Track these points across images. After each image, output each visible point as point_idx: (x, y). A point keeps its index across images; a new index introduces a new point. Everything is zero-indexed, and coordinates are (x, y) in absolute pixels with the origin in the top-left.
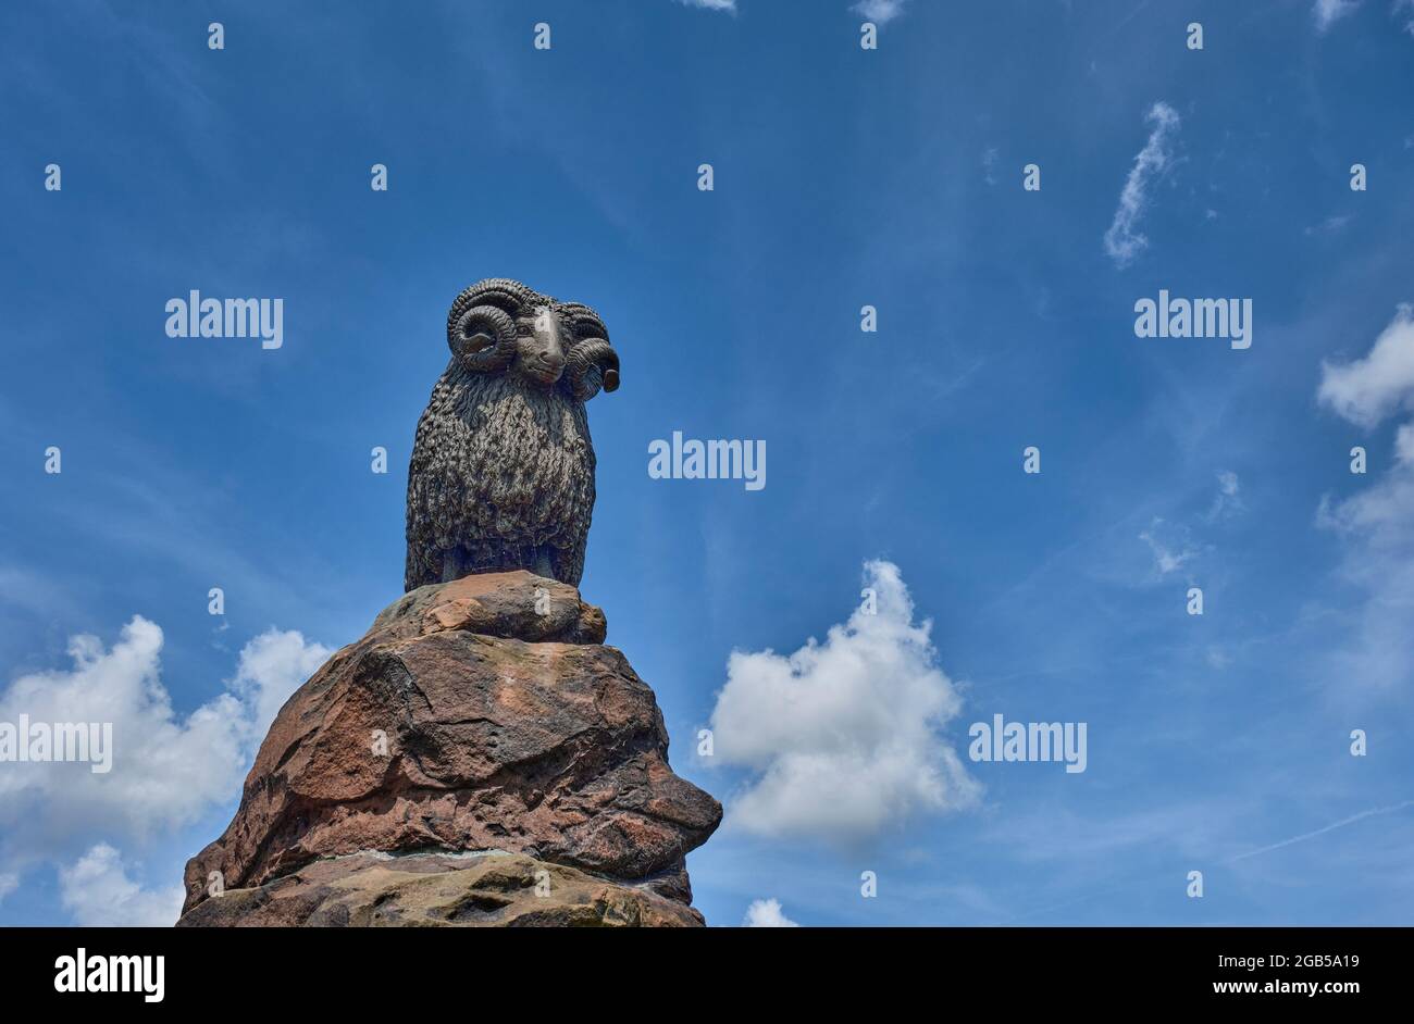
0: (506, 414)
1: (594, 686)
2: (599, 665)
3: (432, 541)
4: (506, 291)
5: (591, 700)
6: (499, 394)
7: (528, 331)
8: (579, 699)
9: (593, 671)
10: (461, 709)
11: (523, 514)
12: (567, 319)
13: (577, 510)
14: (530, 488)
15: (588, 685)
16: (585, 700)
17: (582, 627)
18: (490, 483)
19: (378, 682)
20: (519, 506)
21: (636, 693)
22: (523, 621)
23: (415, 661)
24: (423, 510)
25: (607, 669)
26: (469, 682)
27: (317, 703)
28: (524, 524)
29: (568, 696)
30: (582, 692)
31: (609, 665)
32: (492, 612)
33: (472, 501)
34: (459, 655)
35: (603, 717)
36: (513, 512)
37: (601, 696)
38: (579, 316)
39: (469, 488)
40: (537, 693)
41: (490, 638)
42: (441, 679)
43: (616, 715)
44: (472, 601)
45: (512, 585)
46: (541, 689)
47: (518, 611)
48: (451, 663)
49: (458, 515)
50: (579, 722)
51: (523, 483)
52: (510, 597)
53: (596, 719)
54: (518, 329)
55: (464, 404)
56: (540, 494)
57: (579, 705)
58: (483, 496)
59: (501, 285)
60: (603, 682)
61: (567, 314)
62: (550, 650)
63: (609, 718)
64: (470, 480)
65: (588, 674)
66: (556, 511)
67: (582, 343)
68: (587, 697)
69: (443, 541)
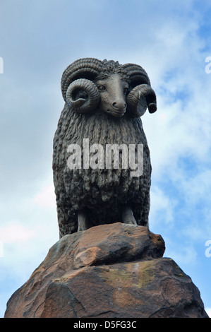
0: (99, 138)
1: (161, 285)
2: (163, 273)
3: (71, 206)
4: (90, 67)
5: (160, 293)
6: (94, 126)
7: (104, 88)
8: (155, 293)
9: (160, 277)
10: (98, 308)
11: (115, 190)
12: (124, 76)
13: (143, 183)
14: (116, 178)
15: (158, 285)
16: (157, 294)
17: (153, 247)
18: (96, 178)
19: (58, 297)
20: (112, 187)
21: (182, 285)
22: (122, 252)
23: (74, 287)
24: (63, 191)
25: (167, 274)
26: (101, 293)
27: (29, 307)
28: (116, 195)
29: (149, 293)
30: (156, 290)
31: (167, 271)
32: (106, 253)
33: (88, 188)
34: (94, 280)
35: (167, 301)
36: (109, 191)
37: (165, 290)
38: (131, 72)
39: (86, 182)
40: (133, 293)
41: (107, 267)
42: (88, 294)
43: (174, 299)
44: (96, 248)
45: (114, 234)
46: (135, 291)
47: (118, 248)
48: (91, 285)
49: (81, 194)
50: (156, 306)
51: (112, 176)
52: (113, 242)
53: (164, 303)
54: (99, 88)
55: (76, 134)
56: (122, 179)
57: (154, 297)
58: (94, 185)
59: (86, 64)
60: (165, 282)
61: (124, 73)
62: (137, 267)
63: (170, 301)
64: (86, 178)
65: (157, 279)
66: (132, 186)
67: (134, 89)
68: (158, 292)
69: (76, 206)
